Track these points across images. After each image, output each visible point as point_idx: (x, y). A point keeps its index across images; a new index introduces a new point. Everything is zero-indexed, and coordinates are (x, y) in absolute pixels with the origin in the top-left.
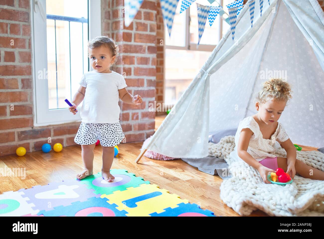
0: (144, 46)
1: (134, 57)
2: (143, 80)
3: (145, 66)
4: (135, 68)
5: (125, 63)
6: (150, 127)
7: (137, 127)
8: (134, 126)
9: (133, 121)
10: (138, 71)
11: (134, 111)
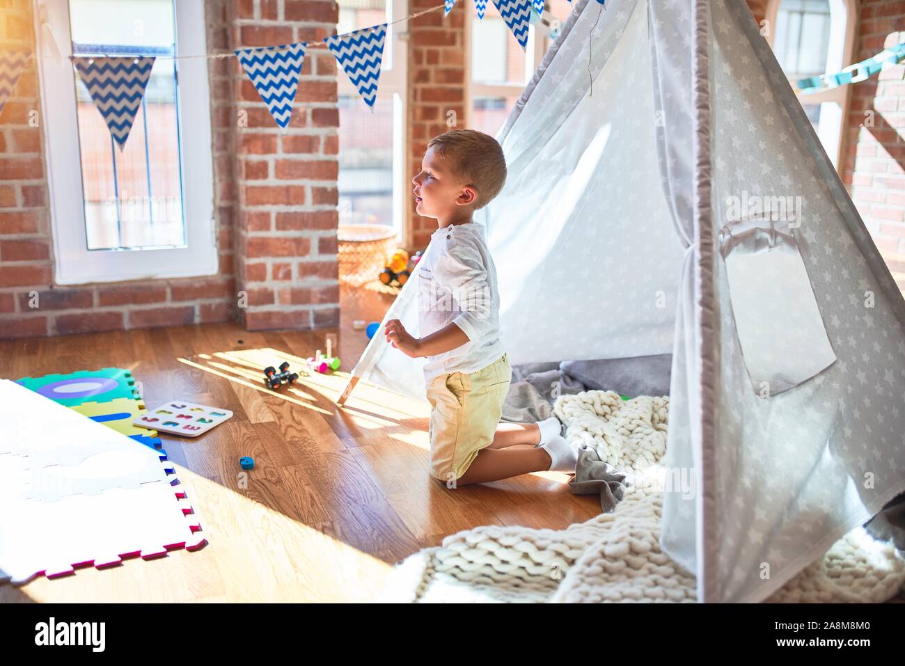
0: (301, 110)
1: (275, 136)
2: (301, 188)
3: (305, 157)
4: (277, 162)
5: (250, 152)
6: (324, 297)
7: (288, 297)
8: (280, 296)
9: (276, 282)
10: (285, 169)
11: (279, 260)
